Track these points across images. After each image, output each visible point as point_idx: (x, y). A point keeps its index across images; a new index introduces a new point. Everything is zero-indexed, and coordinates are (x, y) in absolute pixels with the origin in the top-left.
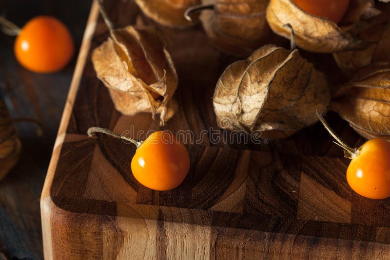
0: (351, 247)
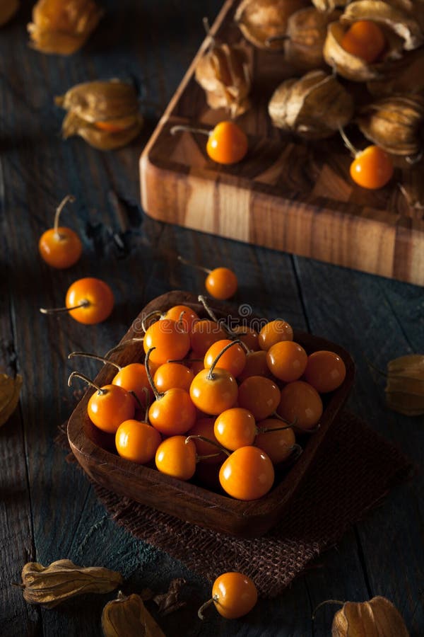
0: (342, 217)
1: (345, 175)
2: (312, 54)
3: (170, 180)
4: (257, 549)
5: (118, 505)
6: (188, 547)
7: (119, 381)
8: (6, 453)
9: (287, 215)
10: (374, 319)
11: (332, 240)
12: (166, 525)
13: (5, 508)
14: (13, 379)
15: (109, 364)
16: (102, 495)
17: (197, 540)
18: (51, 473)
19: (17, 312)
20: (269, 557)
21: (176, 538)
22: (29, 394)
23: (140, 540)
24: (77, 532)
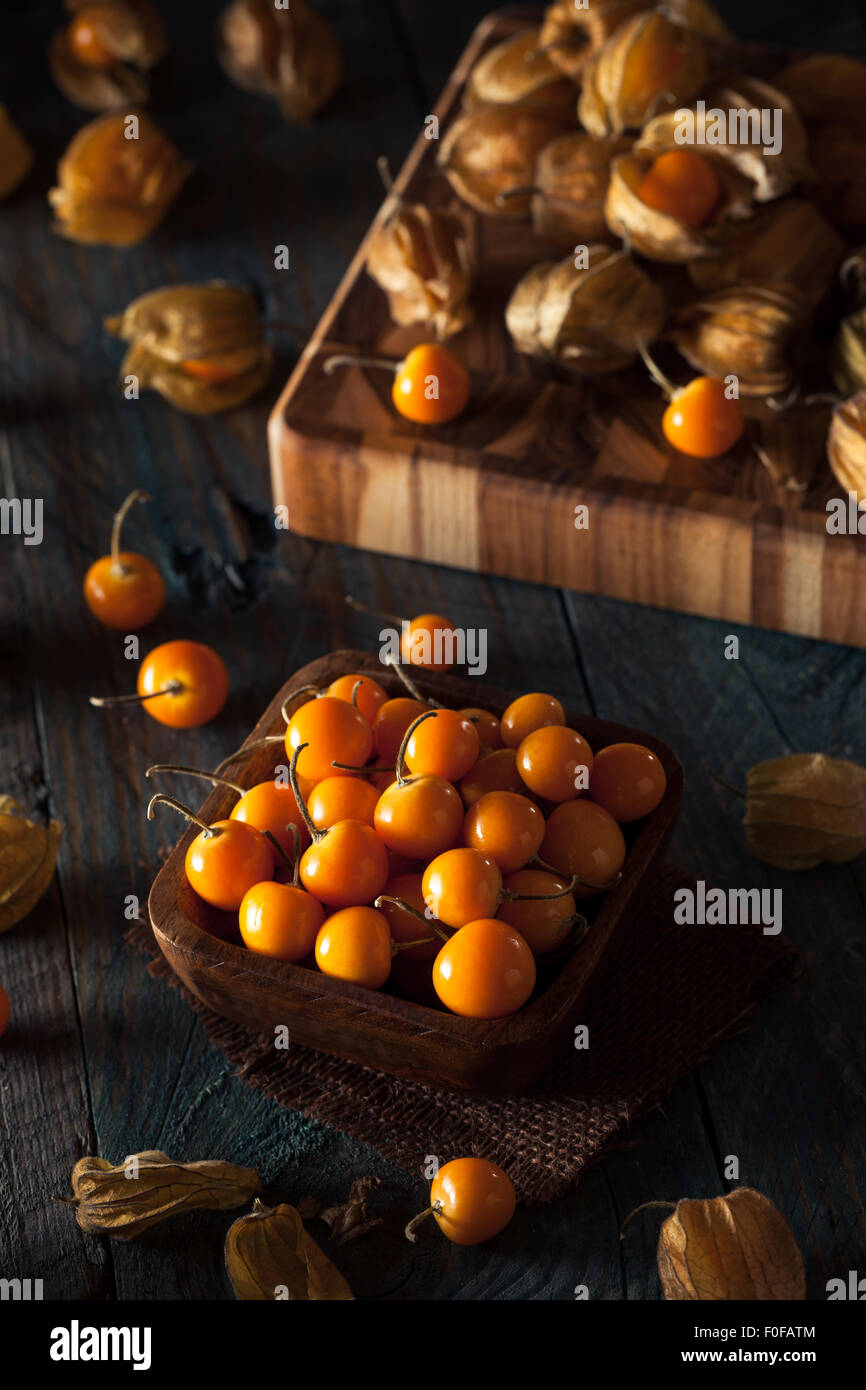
0: (652, 512)
1: (655, 435)
2: (585, 218)
3: (327, 457)
4: (512, 1118)
5: (247, 1051)
6: (382, 1120)
7: (241, 814)
8: (35, 965)
9: (548, 513)
10: (719, 700)
11: (635, 557)
12: (340, 1082)
13: (36, 1063)
14: (43, 828)
15: (224, 786)
16: (218, 1033)
17: (399, 1107)
18: (121, 996)
19: (48, 711)
20: (536, 1132)
21: (359, 1105)
22: (74, 858)
23: (292, 1111)
24: (174, 1101)
